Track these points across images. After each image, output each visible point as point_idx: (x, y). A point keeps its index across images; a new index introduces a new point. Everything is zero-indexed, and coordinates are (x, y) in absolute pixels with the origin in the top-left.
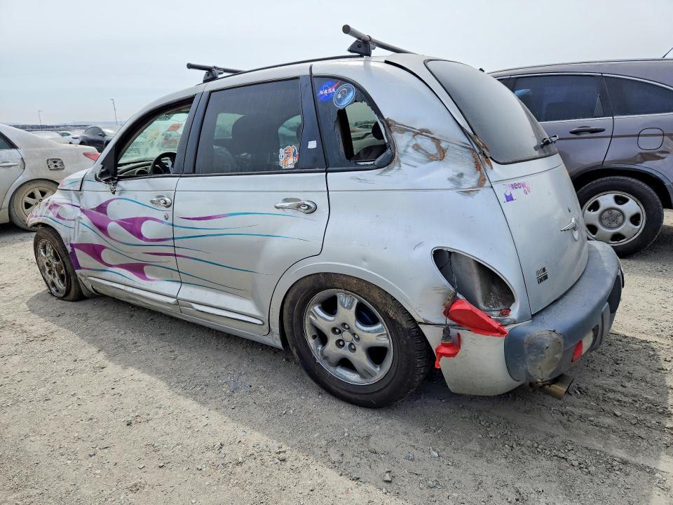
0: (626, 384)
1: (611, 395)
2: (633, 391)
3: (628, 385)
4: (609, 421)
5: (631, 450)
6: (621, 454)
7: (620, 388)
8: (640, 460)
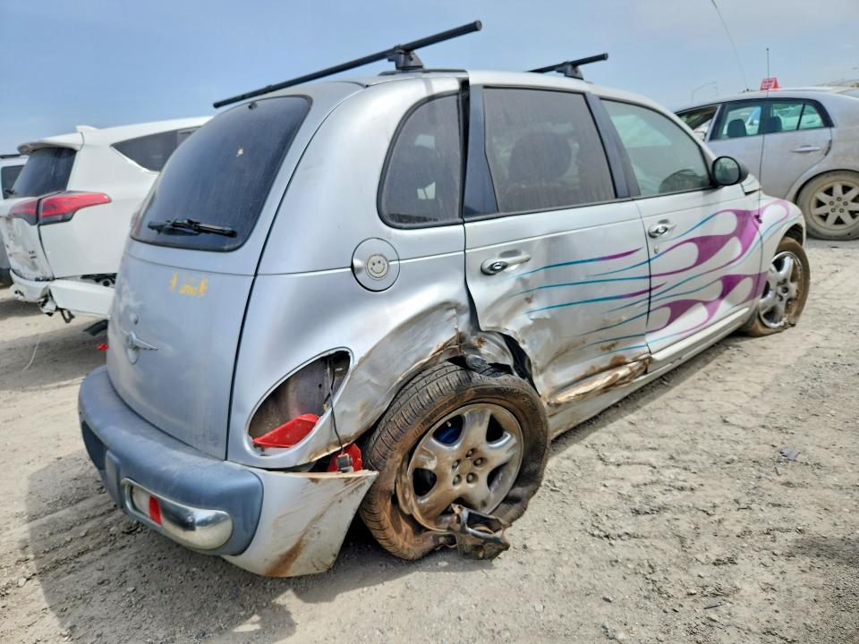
0: (100, 573)
1: (104, 550)
2: (89, 570)
3: (97, 575)
4: (89, 525)
5: (55, 522)
6: (61, 513)
7: (102, 563)
8: (45, 520)
